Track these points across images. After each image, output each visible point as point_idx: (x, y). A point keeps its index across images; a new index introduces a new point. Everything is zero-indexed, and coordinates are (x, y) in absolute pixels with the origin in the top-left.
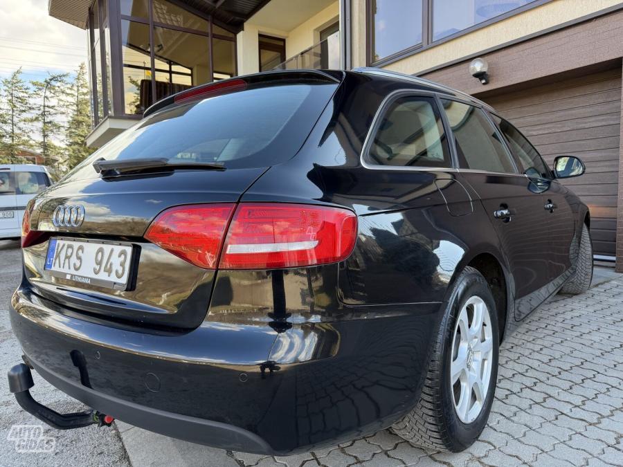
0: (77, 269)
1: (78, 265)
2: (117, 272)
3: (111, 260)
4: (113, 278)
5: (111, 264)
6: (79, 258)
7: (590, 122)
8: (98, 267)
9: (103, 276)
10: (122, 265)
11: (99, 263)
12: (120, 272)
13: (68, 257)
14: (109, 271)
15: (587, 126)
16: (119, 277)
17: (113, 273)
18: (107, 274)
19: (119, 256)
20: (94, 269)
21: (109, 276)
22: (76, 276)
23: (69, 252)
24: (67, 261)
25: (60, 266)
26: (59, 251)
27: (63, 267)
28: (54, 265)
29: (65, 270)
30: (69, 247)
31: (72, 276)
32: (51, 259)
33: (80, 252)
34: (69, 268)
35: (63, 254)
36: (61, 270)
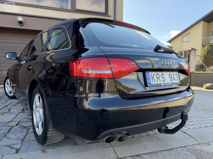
0: (164, 81)
1: (164, 80)
3: (174, 77)
4: (176, 81)
6: (163, 78)
8: (171, 79)
10: (177, 77)
13: (158, 78)
14: (174, 79)
16: (178, 81)
17: (176, 80)
19: (176, 75)
20: (170, 80)
22: (165, 83)
23: (158, 76)
24: (158, 79)
25: (156, 82)
26: (152, 76)
27: (158, 82)
28: (153, 82)
29: (159, 82)
30: (157, 74)
31: (164, 84)
32: (149, 80)
33: (163, 76)
34: (161, 82)
35: (155, 77)
36: (157, 83)
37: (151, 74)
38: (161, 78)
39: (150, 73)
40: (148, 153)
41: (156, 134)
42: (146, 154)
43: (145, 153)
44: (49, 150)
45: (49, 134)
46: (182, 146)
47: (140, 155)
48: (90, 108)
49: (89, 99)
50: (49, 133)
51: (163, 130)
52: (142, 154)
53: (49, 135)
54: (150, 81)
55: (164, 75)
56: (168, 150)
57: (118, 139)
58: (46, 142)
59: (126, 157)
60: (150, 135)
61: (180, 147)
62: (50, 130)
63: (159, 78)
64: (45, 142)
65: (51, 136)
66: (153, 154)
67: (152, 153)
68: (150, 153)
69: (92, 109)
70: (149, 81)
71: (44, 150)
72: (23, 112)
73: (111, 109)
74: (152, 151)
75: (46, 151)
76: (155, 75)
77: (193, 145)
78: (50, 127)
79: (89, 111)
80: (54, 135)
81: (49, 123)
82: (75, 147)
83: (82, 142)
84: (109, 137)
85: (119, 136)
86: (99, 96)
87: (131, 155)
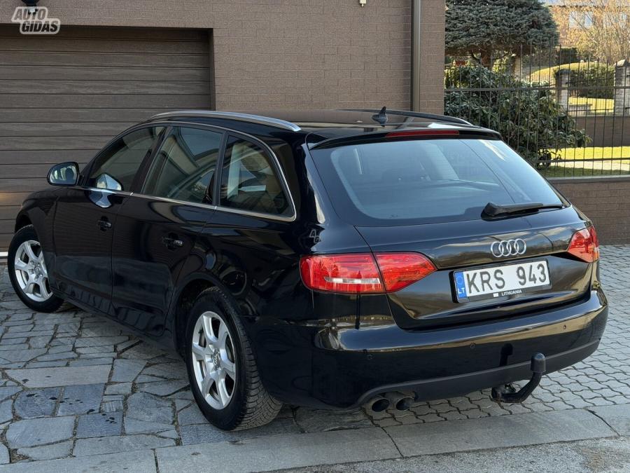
0: (501, 287)
1: (500, 283)
2: (540, 279)
3: (533, 273)
4: (539, 283)
5: (534, 275)
6: (500, 279)
7: (153, 87)
8: (522, 281)
9: (529, 284)
10: (543, 273)
11: (524, 277)
12: (542, 278)
13: (484, 282)
14: (534, 280)
15: (150, 91)
16: (543, 281)
17: (538, 281)
18: (533, 282)
19: (539, 268)
20: (520, 282)
21: (535, 282)
22: (503, 292)
23: (485, 277)
24: (485, 284)
25: (478, 291)
26: (471, 280)
27: (484, 290)
28: (470, 292)
29: (488, 291)
30: (482, 274)
31: (500, 293)
32: (463, 289)
33: (499, 275)
34: (491, 289)
35: (478, 281)
36: (482, 293)
37: (468, 276)
38: (493, 281)
39: (465, 273)
40: (474, 451)
41: (511, 413)
42: (468, 452)
43: (466, 449)
44: (247, 441)
45: (251, 403)
46: (567, 440)
47: (454, 453)
48: (340, 347)
49: (340, 332)
50: (251, 399)
51: (500, 395)
52: (459, 452)
53: (250, 405)
54: (465, 289)
55: (502, 273)
56: (525, 446)
57: (395, 404)
58: (243, 422)
59: (420, 456)
60: (492, 415)
61: (560, 442)
62: (253, 393)
63: (487, 282)
64: (240, 422)
65: (253, 408)
66: (485, 453)
67: (483, 450)
68: (478, 451)
69: (345, 349)
70: (461, 291)
71: (235, 442)
72: (121, 358)
73: (382, 349)
74: (485, 448)
75: (240, 442)
76: (478, 276)
77: (597, 439)
78: (254, 386)
79: (339, 353)
80: (259, 406)
81: (251, 378)
82: (303, 436)
83: (318, 428)
84: (378, 400)
85: (398, 399)
86: (357, 327)
87: (432, 453)
